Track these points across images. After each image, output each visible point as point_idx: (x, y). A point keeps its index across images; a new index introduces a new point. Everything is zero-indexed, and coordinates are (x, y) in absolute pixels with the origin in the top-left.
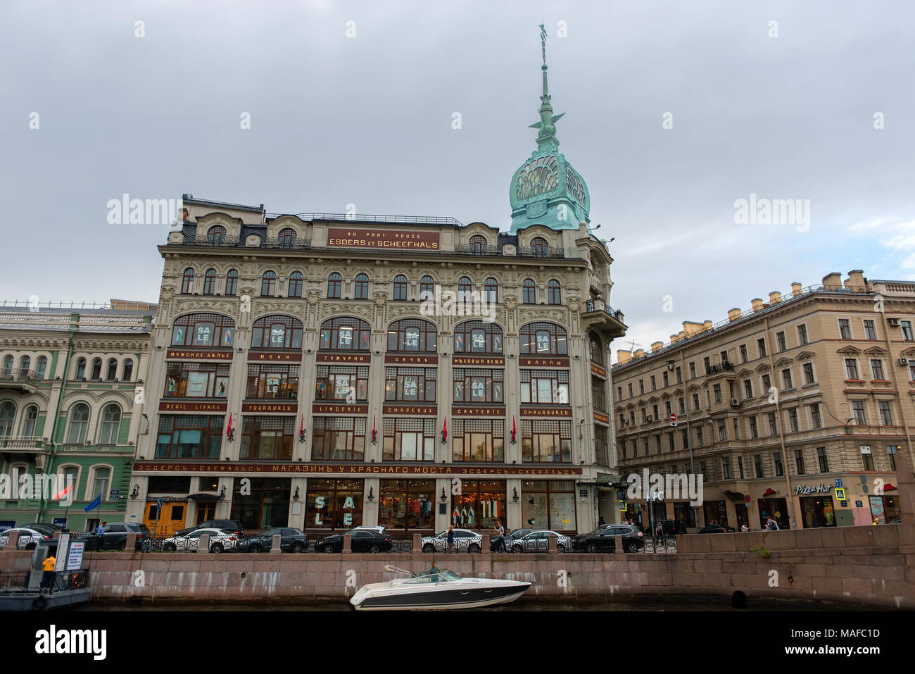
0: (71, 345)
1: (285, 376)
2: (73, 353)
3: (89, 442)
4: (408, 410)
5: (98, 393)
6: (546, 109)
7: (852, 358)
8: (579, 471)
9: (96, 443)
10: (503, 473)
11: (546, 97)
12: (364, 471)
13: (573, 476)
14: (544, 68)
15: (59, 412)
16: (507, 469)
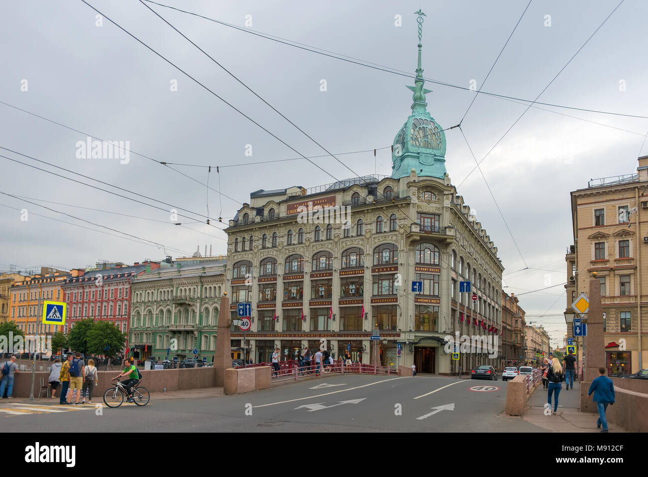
0: (201, 282)
1: (272, 289)
2: (203, 286)
3: (210, 325)
4: (319, 303)
5: (211, 303)
6: (419, 80)
7: (601, 241)
8: (399, 335)
9: (213, 325)
10: (360, 337)
11: (419, 70)
12: (301, 336)
13: (396, 338)
14: (420, 46)
15: (201, 313)
16: (363, 334)
